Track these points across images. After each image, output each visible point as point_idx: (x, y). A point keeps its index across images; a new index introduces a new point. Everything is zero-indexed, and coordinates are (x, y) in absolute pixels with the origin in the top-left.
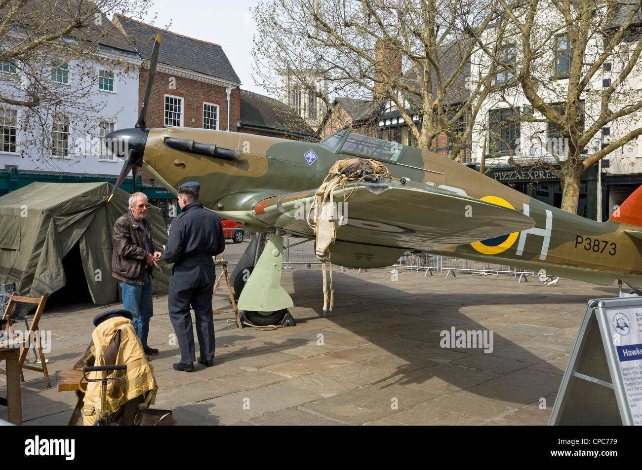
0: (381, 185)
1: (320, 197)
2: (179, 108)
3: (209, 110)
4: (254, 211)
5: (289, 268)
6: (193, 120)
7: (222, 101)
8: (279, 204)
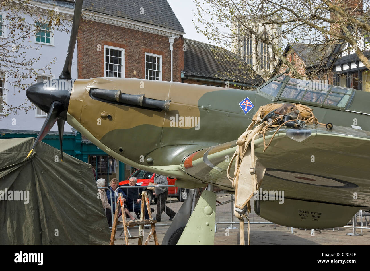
0: (304, 131)
1: (241, 147)
2: (120, 60)
3: (151, 61)
4: (183, 165)
5: (234, 228)
6: (135, 72)
7: (165, 53)
8: (205, 157)
